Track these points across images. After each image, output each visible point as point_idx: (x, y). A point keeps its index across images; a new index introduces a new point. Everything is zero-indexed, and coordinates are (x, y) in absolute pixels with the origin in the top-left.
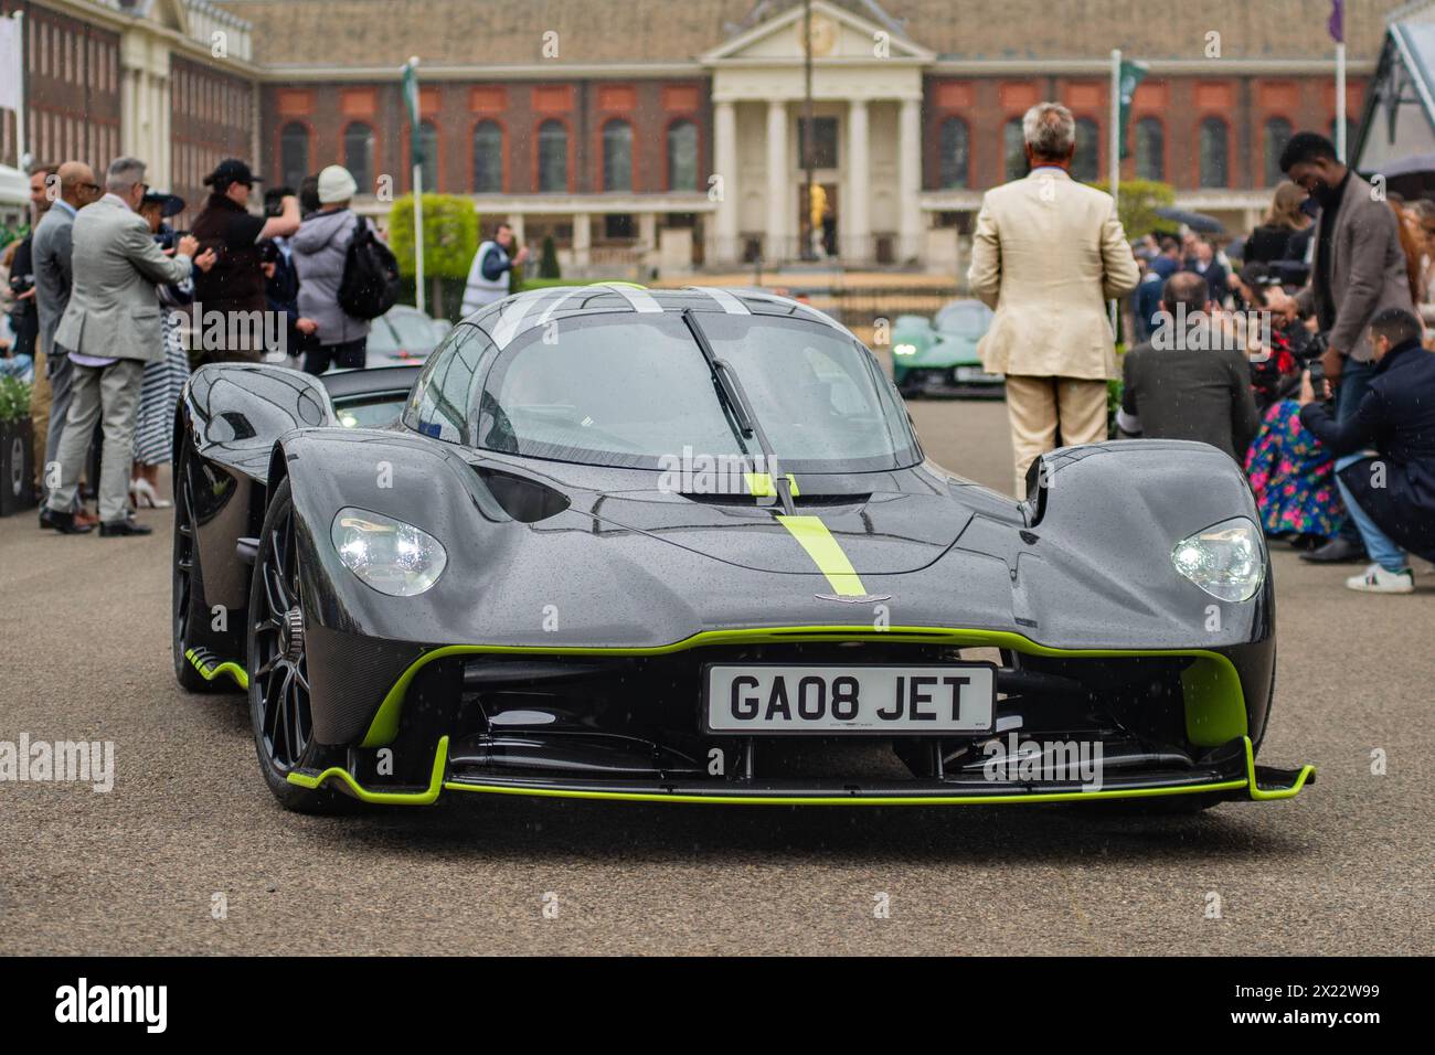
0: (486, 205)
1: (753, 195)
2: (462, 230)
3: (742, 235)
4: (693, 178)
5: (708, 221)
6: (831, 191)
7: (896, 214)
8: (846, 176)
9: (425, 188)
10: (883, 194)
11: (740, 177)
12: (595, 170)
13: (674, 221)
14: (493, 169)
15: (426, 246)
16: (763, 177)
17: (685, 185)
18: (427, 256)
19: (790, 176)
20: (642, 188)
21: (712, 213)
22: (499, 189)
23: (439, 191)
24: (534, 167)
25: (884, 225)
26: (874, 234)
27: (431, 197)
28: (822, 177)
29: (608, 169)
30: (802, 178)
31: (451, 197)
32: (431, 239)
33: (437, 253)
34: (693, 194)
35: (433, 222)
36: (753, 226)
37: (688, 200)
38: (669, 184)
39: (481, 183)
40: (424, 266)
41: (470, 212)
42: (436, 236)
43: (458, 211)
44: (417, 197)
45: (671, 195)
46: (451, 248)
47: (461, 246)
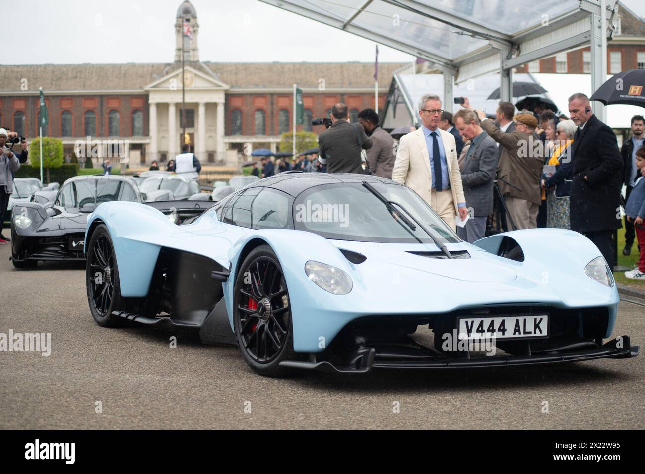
0: (66, 141)
1: (163, 137)
2: (57, 150)
3: (159, 152)
4: (141, 132)
5: (147, 147)
6: (192, 136)
7: (216, 144)
8: (197, 130)
9: (44, 135)
10: (211, 137)
11: (159, 131)
12: (106, 128)
13: (134, 147)
14: (68, 128)
15: (44, 156)
16: (167, 131)
17: (138, 134)
18: (44, 160)
19: (177, 130)
20: (124, 135)
21: (148, 144)
22: (71, 136)
23: (48, 136)
24: (83, 127)
25: (211, 149)
26: (207, 152)
27: (45, 138)
28: (188, 131)
29: (110, 128)
30: (181, 132)
31: (53, 138)
32: (47, 154)
33: (48, 159)
34: (141, 137)
35: (47, 148)
36: (163, 149)
37: (140, 139)
38: (132, 134)
39: (64, 133)
40: (43, 164)
41: (60, 144)
42: (47, 153)
43: (56, 143)
44: (41, 139)
45: (133, 137)
46: (53, 157)
47: (57, 156)
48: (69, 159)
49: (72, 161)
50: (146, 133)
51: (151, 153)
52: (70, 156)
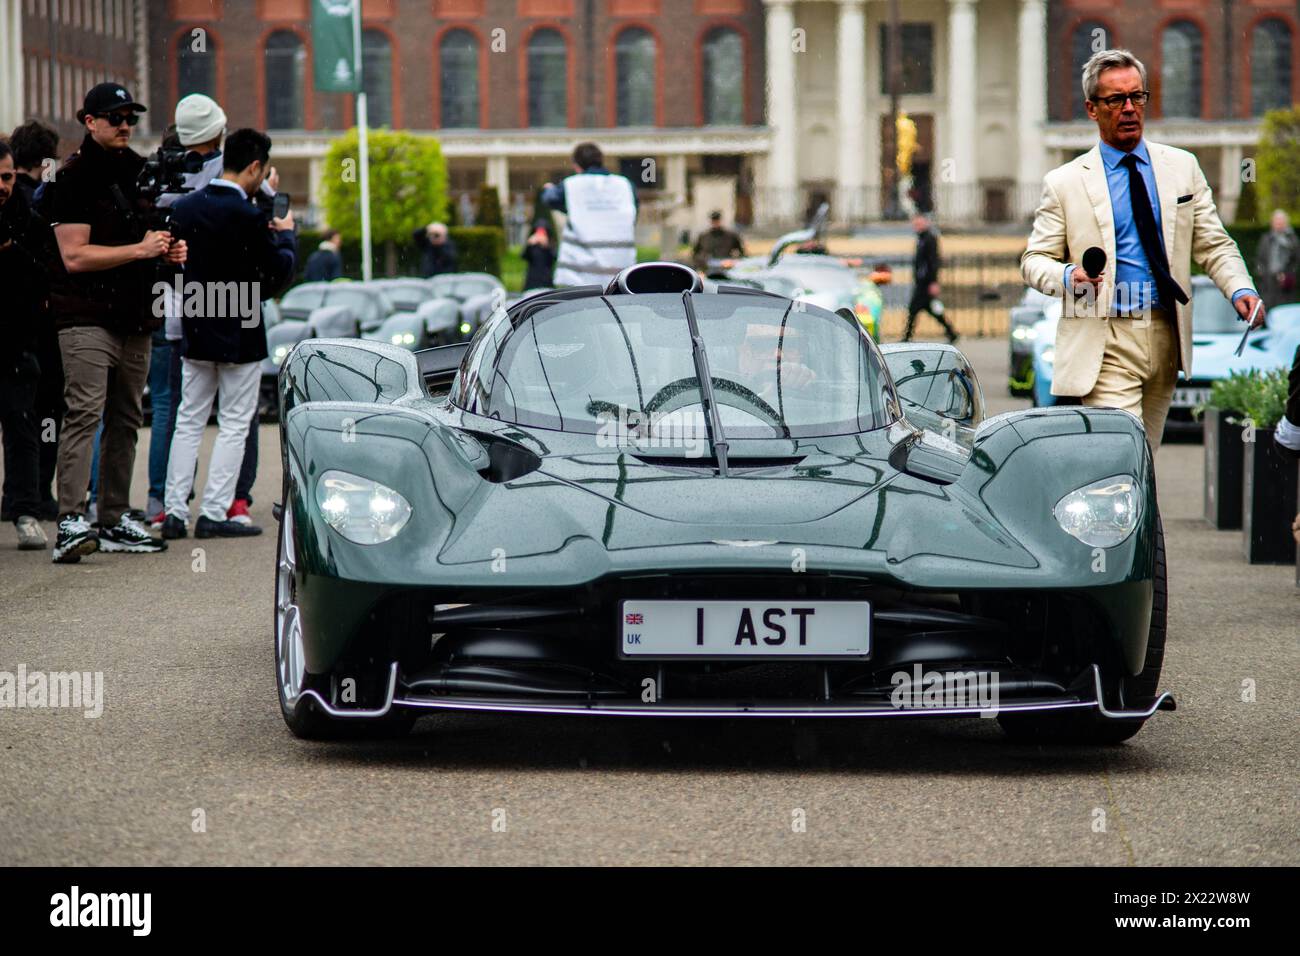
0: (458, 145)
1: (820, 130)
2: (424, 178)
3: (804, 185)
4: (737, 108)
5: (757, 166)
6: (925, 124)
7: (1012, 153)
8: (945, 102)
9: (374, 122)
10: (994, 128)
11: (801, 106)
12: (604, 96)
13: (712, 166)
14: (467, 96)
15: (375, 201)
16: (832, 106)
17: (726, 117)
18: (376, 212)
19: (869, 103)
20: (670, 121)
21: (764, 155)
22: (475, 123)
23: (394, 127)
24: (522, 93)
25: (995, 170)
26: (982, 183)
27: (382, 133)
28: (911, 104)
29: (622, 95)
30: (884, 107)
31: (409, 134)
32: (384, 192)
33: (390, 211)
34: (740, 129)
35: (385, 169)
36: (818, 173)
37: (731, 137)
38: (704, 114)
39: (450, 116)
40: (374, 230)
41: (436, 155)
42: (388, 189)
43: (419, 154)
44: (362, 135)
45: (710, 129)
46: (409, 203)
47: (423, 201)
48: (467, 209)
49: (480, 220)
50: (755, 113)
51: (774, 190)
52: (472, 200)
